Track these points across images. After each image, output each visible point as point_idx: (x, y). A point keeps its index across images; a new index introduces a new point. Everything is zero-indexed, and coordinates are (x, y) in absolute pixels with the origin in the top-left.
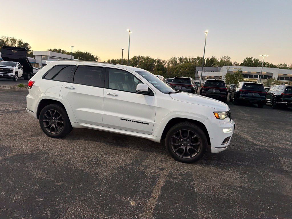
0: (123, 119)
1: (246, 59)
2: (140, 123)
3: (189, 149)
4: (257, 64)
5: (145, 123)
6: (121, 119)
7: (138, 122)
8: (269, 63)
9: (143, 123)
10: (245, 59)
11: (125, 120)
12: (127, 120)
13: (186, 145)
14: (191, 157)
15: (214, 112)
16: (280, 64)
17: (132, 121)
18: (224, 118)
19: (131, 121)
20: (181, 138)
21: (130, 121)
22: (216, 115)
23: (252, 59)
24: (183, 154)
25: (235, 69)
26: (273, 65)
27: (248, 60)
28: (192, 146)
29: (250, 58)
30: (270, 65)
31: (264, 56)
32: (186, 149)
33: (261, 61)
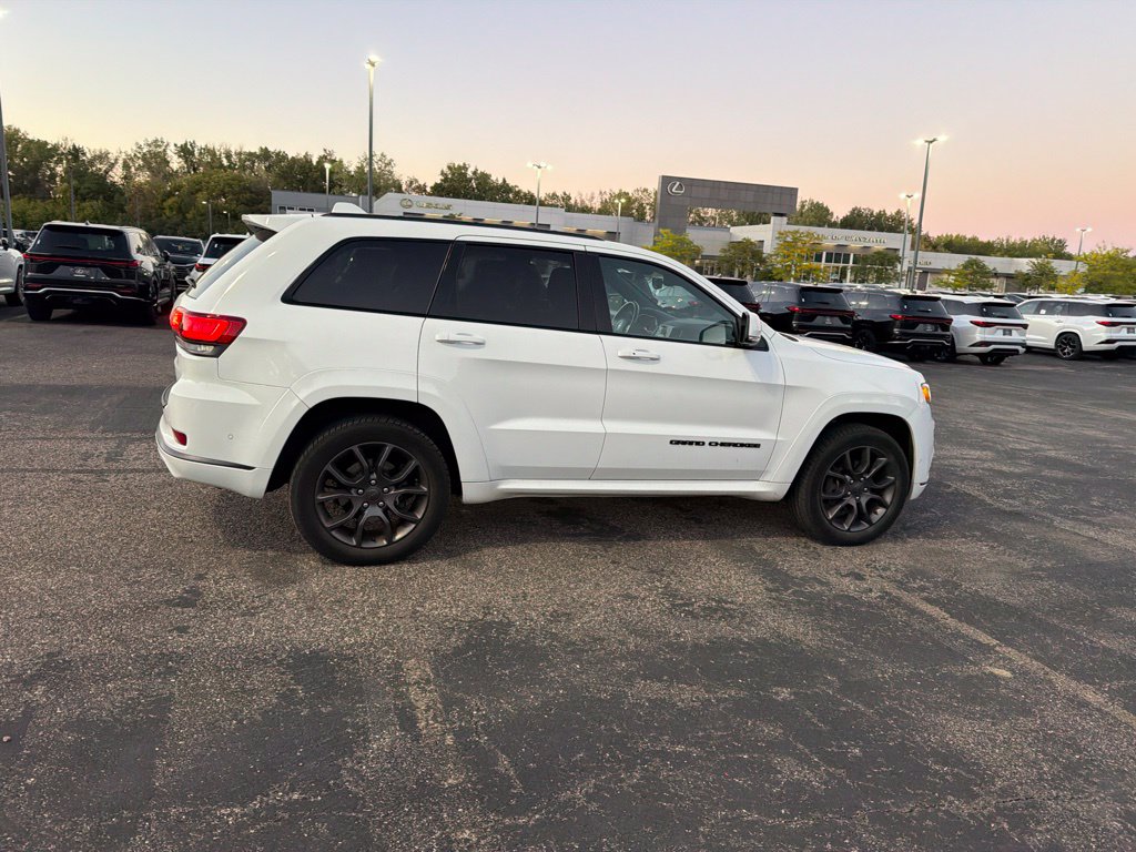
0: (678, 442)
1: (449, 168)
2: (735, 445)
3: (867, 504)
4: (486, 189)
5: (749, 445)
6: (672, 442)
7: (729, 445)
9: (742, 445)
10: (446, 170)
11: (684, 443)
12: (691, 443)
13: (856, 493)
14: (871, 524)
16: (553, 195)
17: (710, 444)
19: (707, 444)
20: (845, 472)
21: (703, 444)
23: (467, 169)
24: (851, 519)
25: (429, 205)
27: (453, 174)
28: (873, 491)
29: (459, 166)
30: (525, 194)
31: (539, 167)
32: (859, 504)
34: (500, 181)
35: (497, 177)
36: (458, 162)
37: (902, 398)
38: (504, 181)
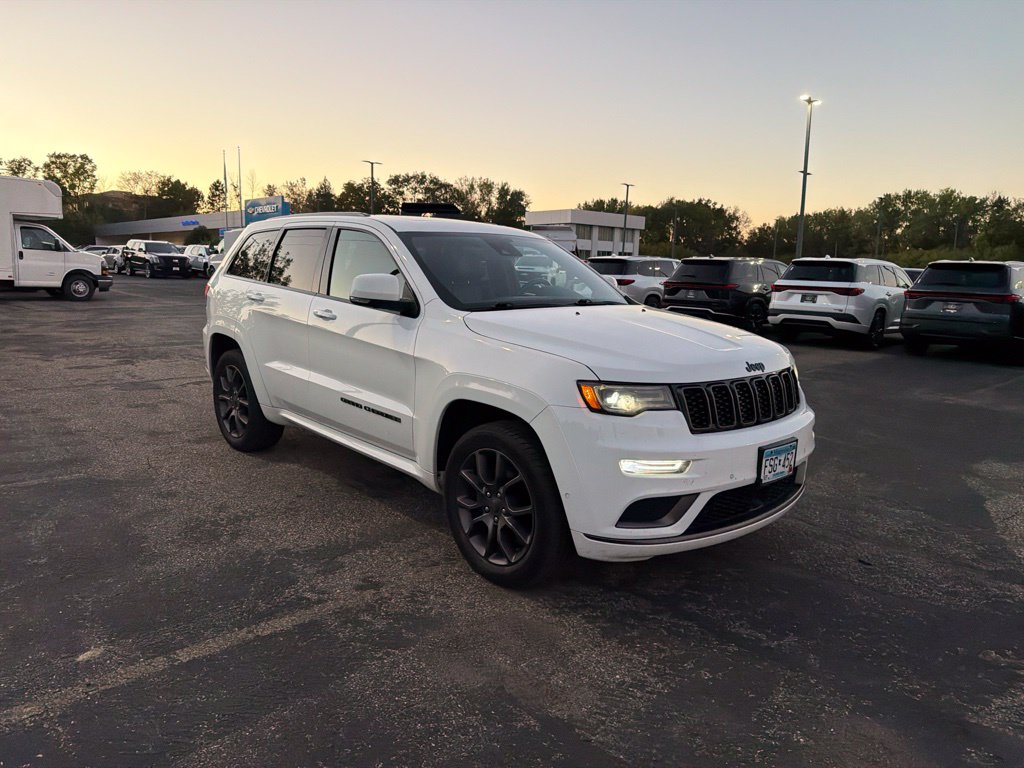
0: (346, 401)
2: (382, 414)
3: (502, 530)
5: (392, 417)
6: (342, 399)
7: (378, 412)
9: (387, 416)
11: (349, 402)
12: (353, 404)
13: (496, 512)
14: (510, 564)
15: (580, 383)
17: (365, 408)
18: (639, 412)
19: (363, 407)
20: (481, 485)
21: (361, 407)
22: (587, 391)
28: (512, 517)
37: (520, 392)
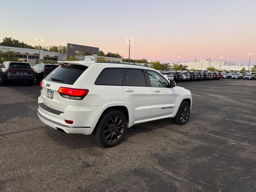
0: (162, 108)
1: (5, 38)
8: (28, 44)
10: (4, 39)
16: (37, 46)
19: (166, 108)
23: (11, 39)
24: (183, 119)
25: (3, 48)
26: (31, 46)
27: (7, 40)
28: (186, 113)
29: (9, 39)
30: (29, 46)
31: (39, 40)
32: (184, 116)
33: (20, 42)
34: (21, 42)
35: (20, 41)
36: (8, 37)
38: (23, 42)
